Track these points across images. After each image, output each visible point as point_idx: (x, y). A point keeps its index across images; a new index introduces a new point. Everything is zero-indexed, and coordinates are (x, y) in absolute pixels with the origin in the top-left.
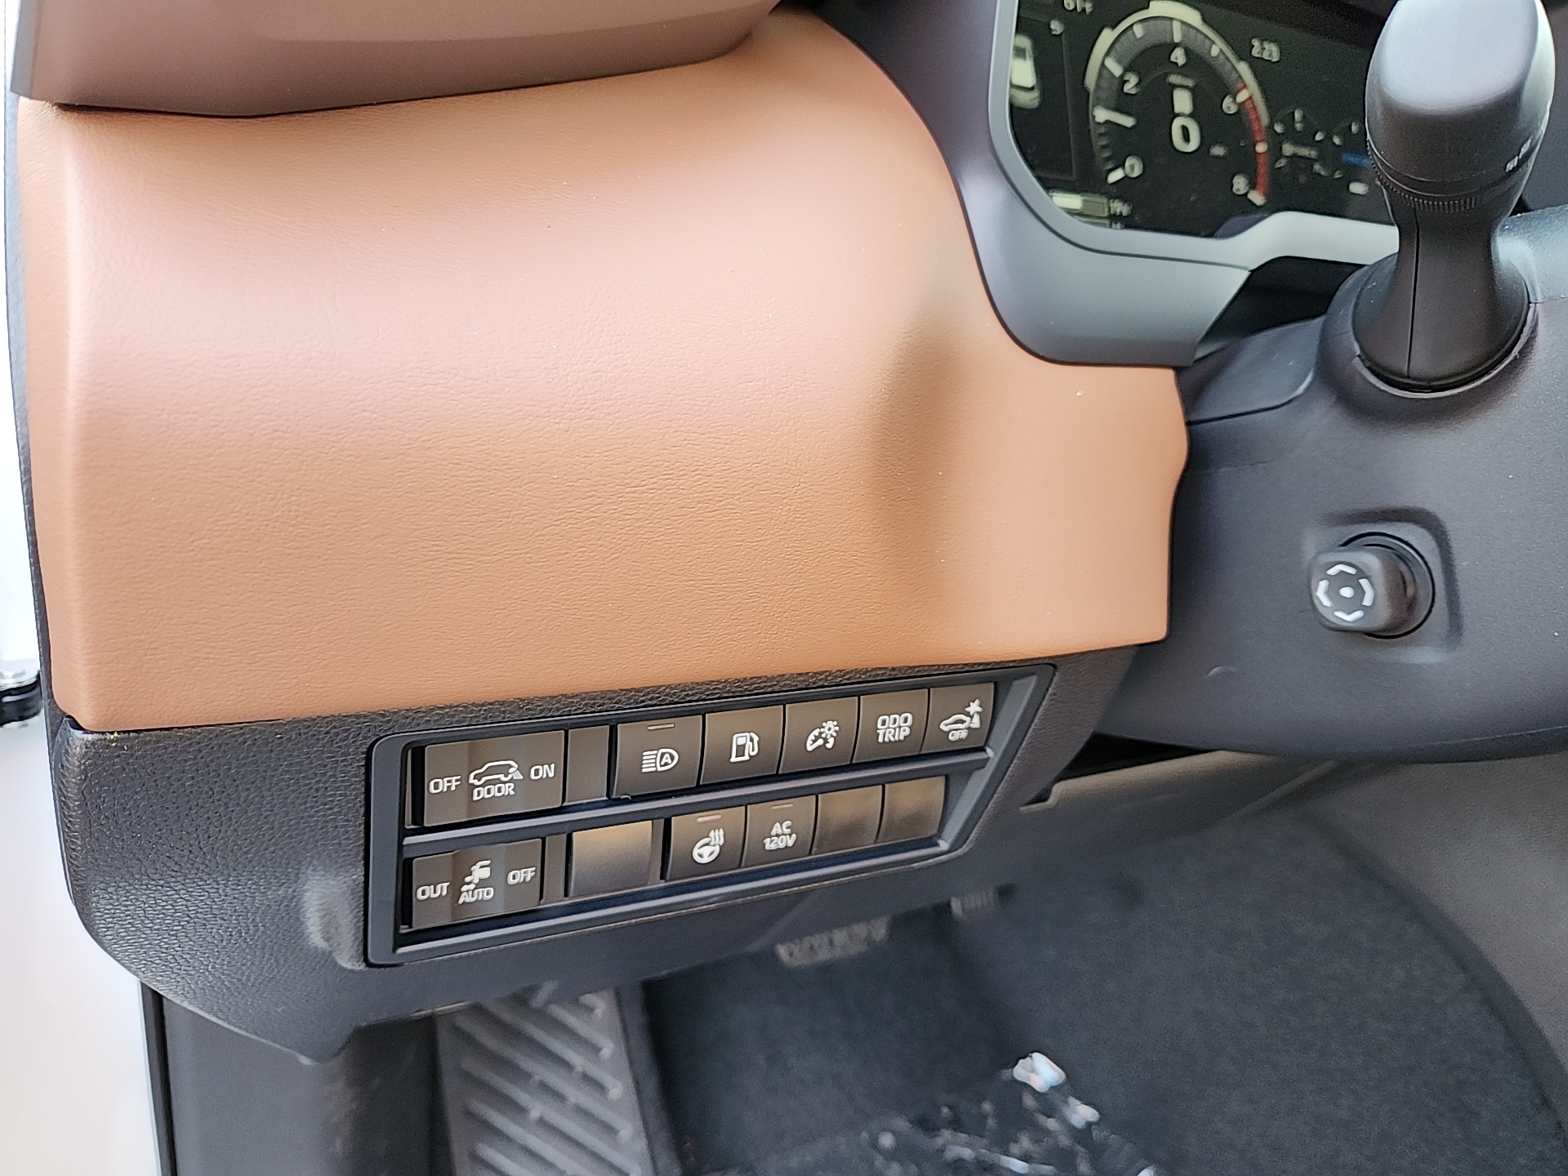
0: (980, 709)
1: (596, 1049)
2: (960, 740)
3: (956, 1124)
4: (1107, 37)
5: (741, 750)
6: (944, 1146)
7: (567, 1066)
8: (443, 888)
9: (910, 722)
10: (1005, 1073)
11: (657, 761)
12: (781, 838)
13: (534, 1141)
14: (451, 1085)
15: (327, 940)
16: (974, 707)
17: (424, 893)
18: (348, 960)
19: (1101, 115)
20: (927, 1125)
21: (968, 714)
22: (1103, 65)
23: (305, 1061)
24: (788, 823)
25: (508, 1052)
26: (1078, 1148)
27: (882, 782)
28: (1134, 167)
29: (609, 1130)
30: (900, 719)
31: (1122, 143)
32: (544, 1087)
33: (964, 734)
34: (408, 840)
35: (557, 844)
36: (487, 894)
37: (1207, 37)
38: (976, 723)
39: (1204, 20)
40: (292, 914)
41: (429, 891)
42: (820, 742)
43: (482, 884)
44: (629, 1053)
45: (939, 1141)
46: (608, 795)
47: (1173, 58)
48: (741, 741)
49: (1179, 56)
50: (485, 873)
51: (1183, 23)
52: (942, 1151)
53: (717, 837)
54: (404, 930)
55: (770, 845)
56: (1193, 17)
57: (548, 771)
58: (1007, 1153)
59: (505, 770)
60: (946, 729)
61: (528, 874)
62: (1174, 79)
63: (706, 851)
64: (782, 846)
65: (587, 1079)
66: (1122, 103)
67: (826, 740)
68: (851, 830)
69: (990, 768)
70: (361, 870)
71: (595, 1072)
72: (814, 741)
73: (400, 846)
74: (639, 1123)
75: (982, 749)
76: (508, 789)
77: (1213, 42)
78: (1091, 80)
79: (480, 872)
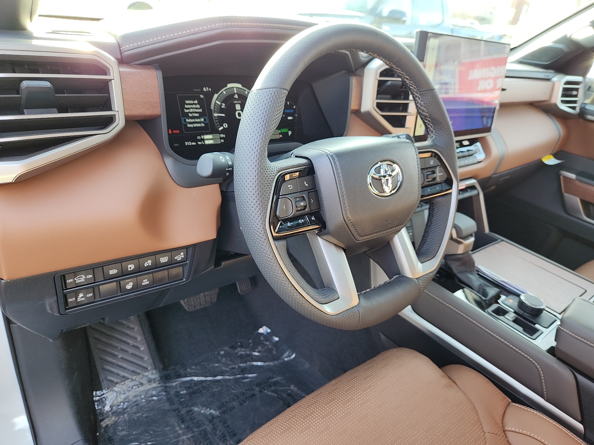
0: (183, 254)
1: (136, 339)
2: (180, 260)
3: (242, 346)
4: (216, 96)
5: (130, 268)
6: (237, 352)
7: (128, 344)
8: (74, 299)
9: (168, 258)
10: (256, 332)
11: (113, 272)
12: (145, 282)
13: (120, 363)
14: (95, 352)
15: (51, 311)
16: (182, 254)
17: (70, 300)
18: (57, 314)
19: (216, 115)
20: (233, 347)
21: (181, 255)
22: (215, 102)
23: (51, 340)
24: (147, 279)
25: (111, 342)
26: (274, 348)
27: (168, 269)
28: (226, 125)
29: (142, 358)
30: (165, 258)
31: (221, 120)
32: (122, 349)
33: (181, 259)
34: (64, 291)
35: (96, 289)
36: (83, 299)
37: (243, 89)
38: (183, 256)
39: (242, 86)
40: (43, 307)
41: (71, 300)
42: (148, 264)
43: (82, 297)
44: (145, 338)
45: (236, 351)
46: (104, 279)
47: (235, 97)
48: (130, 266)
49: (236, 96)
50: (82, 295)
51: (236, 88)
52: (237, 353)
53: (131, 284)
54: (67, 307)
55: (143, 284)
56: (239, 86)
57: (91, 276)
58: (255, 352)
59: (81, 277)
60: (176, 259)
61: (91, 295)
62: (235, 102)
63: (129, 287)
64: (146, 284)
65: (134, 346)
66: (221, 111)
67: (149, 264)
68: (162, 279)
69: (188, 264)
70: (56, 297)
71: (136, 344)
72: (147, 264)
73: (63, 292)
74: (150, 356)
75: (186, 261)
76: (83, 280)
77: (245, 90)
78: (212, 107)
79: (81, 295)
